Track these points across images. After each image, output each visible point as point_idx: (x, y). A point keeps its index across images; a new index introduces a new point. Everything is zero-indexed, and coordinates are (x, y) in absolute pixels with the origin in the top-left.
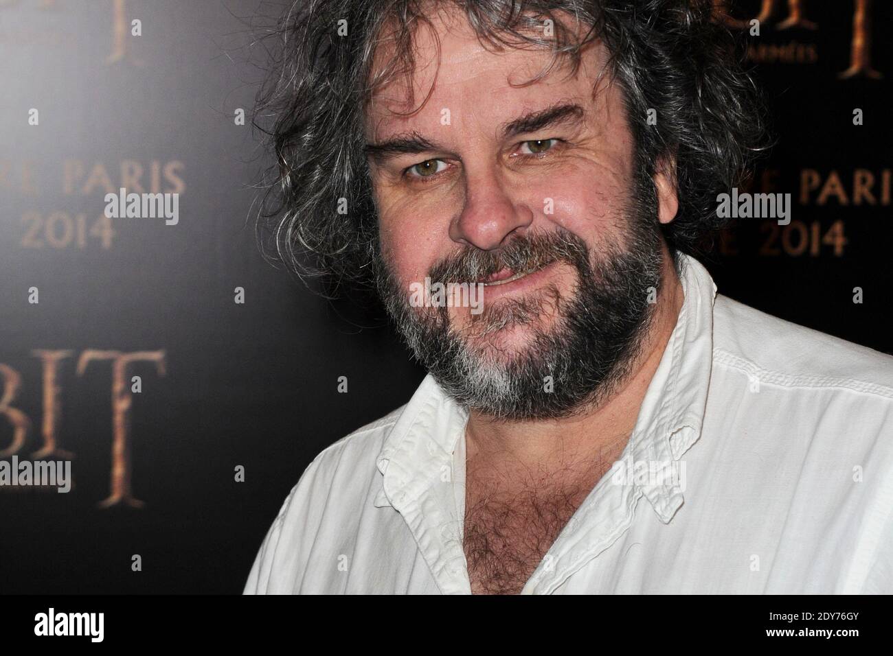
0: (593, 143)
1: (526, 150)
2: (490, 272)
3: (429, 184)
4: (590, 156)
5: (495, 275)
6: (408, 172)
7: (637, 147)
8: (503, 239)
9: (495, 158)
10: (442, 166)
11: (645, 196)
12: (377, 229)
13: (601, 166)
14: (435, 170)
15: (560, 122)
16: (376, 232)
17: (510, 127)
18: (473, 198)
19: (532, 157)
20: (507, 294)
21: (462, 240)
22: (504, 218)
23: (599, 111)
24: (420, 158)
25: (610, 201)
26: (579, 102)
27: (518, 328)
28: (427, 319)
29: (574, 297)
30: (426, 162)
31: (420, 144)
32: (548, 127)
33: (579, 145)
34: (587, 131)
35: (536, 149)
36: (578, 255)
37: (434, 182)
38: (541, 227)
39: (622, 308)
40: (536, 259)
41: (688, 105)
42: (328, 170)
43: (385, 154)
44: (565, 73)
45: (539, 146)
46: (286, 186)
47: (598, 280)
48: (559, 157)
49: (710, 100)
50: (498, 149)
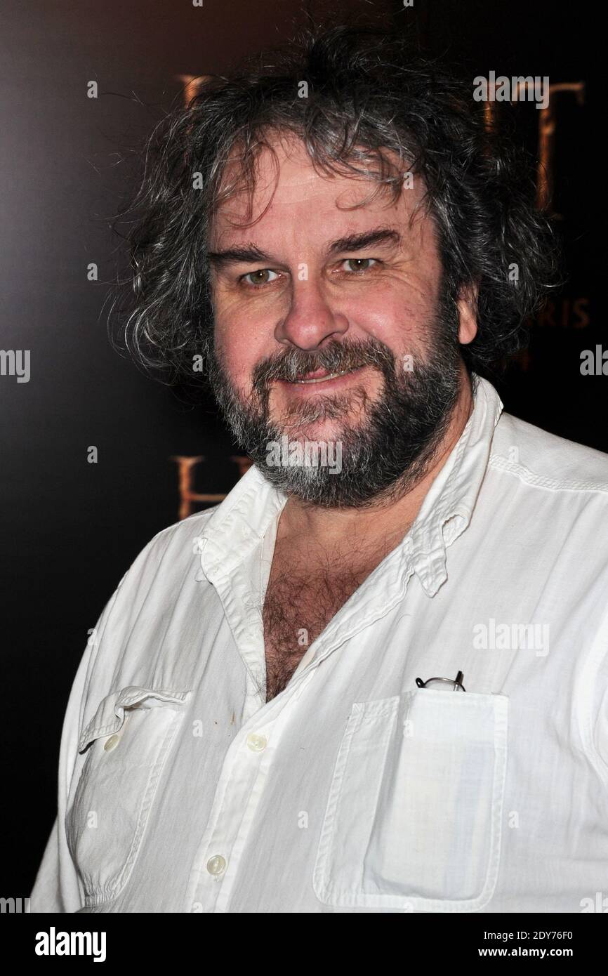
0: (406, 267)
1: (347, 267)
2: (307, 370)
3: (260, 291)
4: (403, 277)
5: (311, 374)
6: (243, 280)
7: (444, 274)
8: (321, 343)
9: (320, 272)
10: (273, 276)
11: (447, 317)
12: (213, 329)
13: (412, 287)
14: (266, 280)
15: (378, 244)
16: (211, 332)
17: (335, 245)
18: (298, 304)
19: (353, 274)
20: (320, 392)
21: (286, 341)
22: (323, 323)
23: (414, 239)
24: (254, 267)
25: (417, 318)
26: (397, 228)
27: (328, 422)
28: (250, 410)
29: (379, 399)
30: (259, 271)
31: (256, 255)
32: (368, 248)
33: (394, 267)
34: (401, 256)
35: (355, 267)
36: (386, 364)
37: (265, 290)
38: (355, 335)
39: (420, 412)
40: (348, 362)
41: (492, 242)
42: (174, 274)
43: (225, 261)
44: (386, 202)
45: (359, 264)
46: (137, 287)
47: (401, 386)
48: (376, 275)
49: (511, 237)
50: (323, 264)
